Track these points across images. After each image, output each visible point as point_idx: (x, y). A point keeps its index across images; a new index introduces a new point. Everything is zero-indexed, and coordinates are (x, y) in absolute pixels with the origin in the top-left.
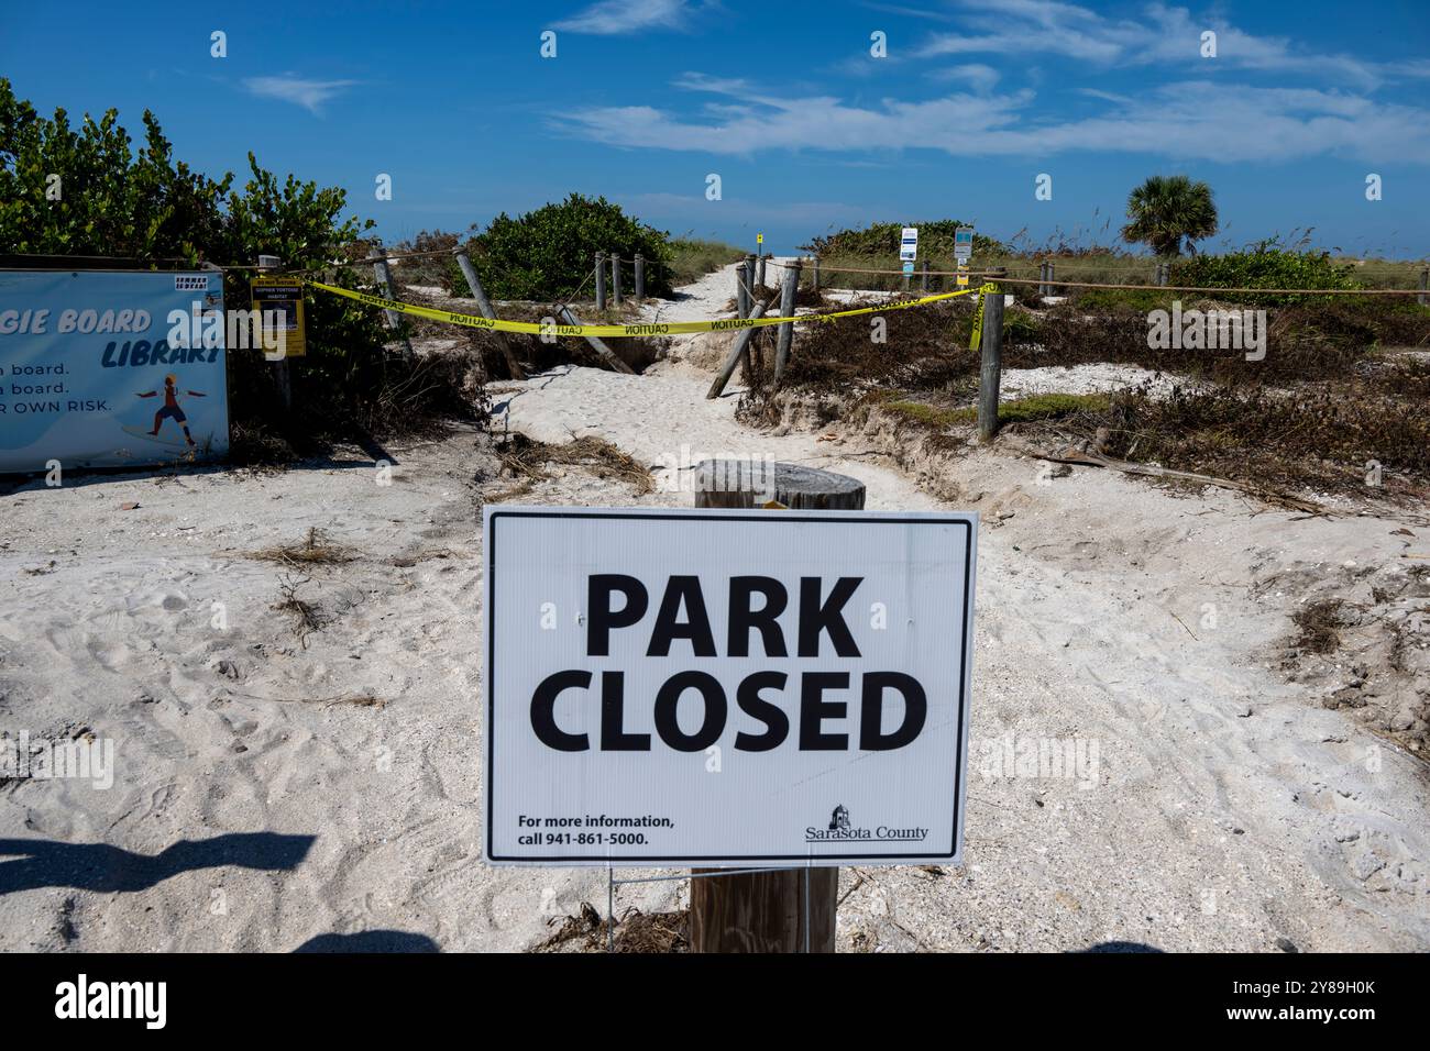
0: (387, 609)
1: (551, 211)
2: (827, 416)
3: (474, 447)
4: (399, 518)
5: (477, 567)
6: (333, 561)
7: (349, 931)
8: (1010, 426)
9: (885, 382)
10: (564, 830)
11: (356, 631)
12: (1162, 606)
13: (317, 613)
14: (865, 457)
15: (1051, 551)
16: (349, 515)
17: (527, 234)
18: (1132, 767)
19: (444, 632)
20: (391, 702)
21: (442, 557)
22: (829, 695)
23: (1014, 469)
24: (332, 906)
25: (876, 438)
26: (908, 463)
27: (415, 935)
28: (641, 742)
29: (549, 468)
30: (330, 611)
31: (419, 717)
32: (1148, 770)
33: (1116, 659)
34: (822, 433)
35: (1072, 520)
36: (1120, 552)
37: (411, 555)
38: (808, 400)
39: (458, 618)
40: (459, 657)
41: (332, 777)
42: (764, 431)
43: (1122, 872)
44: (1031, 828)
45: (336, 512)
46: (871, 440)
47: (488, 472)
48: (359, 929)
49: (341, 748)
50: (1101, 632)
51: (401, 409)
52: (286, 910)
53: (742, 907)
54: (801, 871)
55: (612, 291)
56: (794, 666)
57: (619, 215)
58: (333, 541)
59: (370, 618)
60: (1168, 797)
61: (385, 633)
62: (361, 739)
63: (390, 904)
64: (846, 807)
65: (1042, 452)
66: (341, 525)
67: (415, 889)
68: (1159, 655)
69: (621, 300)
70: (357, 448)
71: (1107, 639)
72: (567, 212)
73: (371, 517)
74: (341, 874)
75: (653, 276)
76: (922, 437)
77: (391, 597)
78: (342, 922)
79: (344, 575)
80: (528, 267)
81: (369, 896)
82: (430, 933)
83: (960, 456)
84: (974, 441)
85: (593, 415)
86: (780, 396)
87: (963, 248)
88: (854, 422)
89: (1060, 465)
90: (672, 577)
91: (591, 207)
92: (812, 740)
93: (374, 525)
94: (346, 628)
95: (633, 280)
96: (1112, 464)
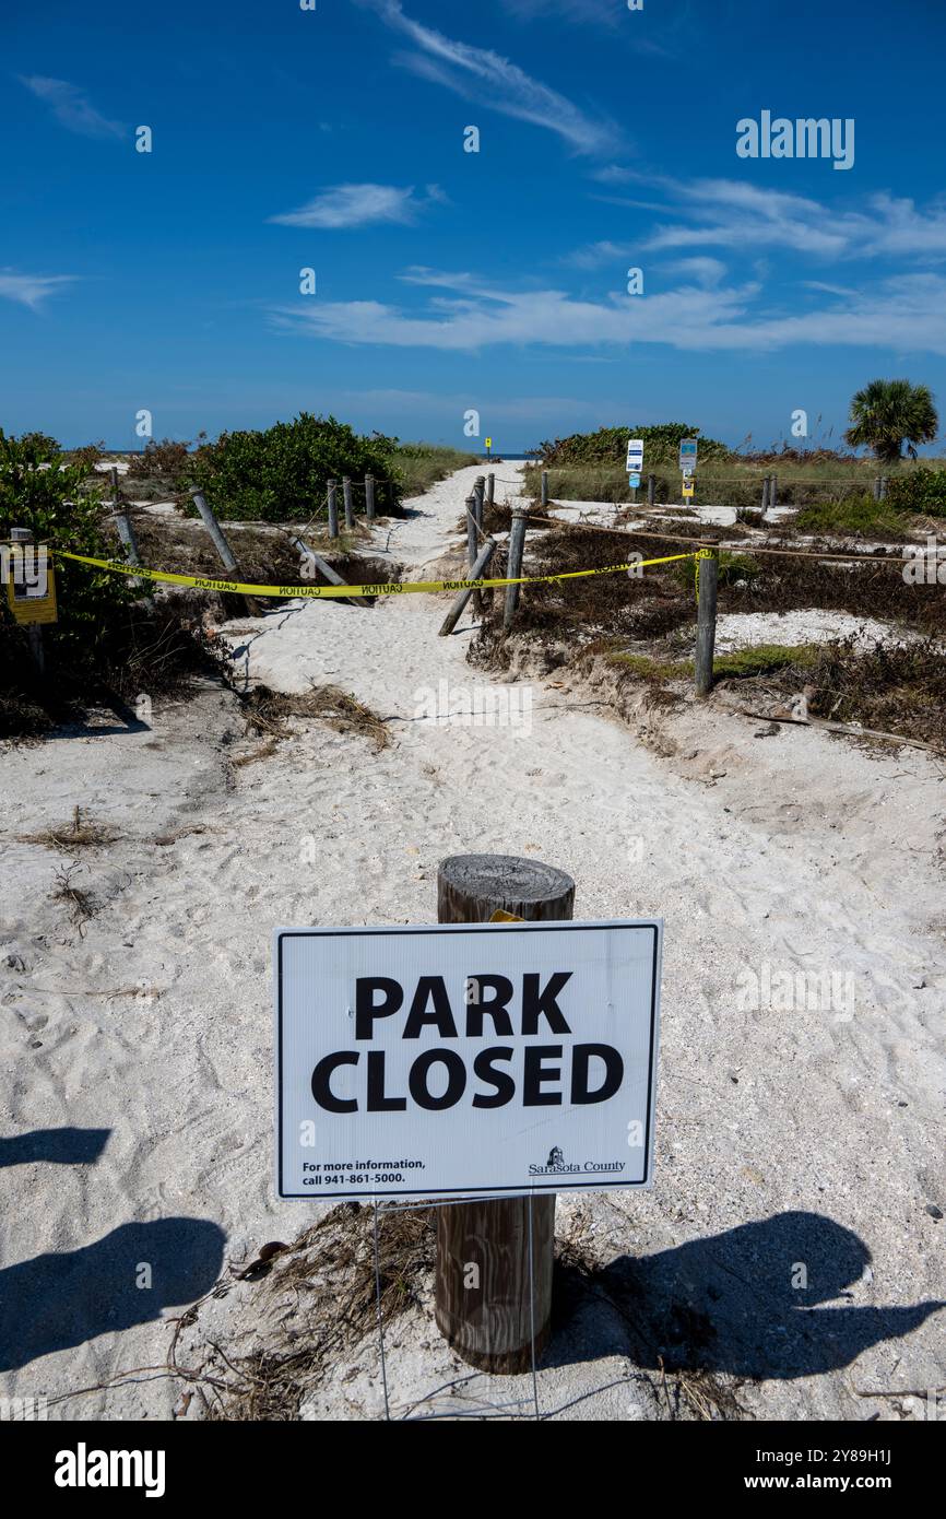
0: (152, 892)
1: (281, 430)
2: (553, 662)
3: (220, 707)
4: (156, 791)
5: (232, 843)
6: (100, 843)
7: (148, 1219)
8: (724, 683)
9: (608, 627)
10: (339, 1173)
11: (126, 917)
12: (855, 873)
13: (90, 900)
14: (590, 708)
15: (758, 813)
16: (109, 790)
17: (258, 454)
18: (816, 1042)
19: (206, 916)
20: (165, 993)
21: (198, 832)
22: (547, 1063)
23: (727, 726)
24: (131, 1196)
25: (600, 689)
26: (629, 715)
27: (204, 1221)
28: (399, 1104)
29: (291, 723)
30: (101, 897)
31: (191, 1007)
32: (830, 1045)
33: (810, 930)
34: (549, 680)
35: (779, 781)
36: (821, 815)
37: (172, 832)
38: (536, 647)
39: (218, 900)
40: (221, 943)
41: (120, 1071)
42: (495, 675)
43: (801, 1145)
44: (726, 1105)
45: (98, 788)
46: (595, 691)
47: (234, 732)
48: (156, 1217)
49: (125, 1042)
50: (799, 902)
51: (149, 671)
52: (93, 1199)
53: (479, 1220)
54: (525, 1198)
55: (343, 511)
56: (518, 1042)
57: (349, 435)
58: (97, 820)
59: (137, 902)
60: (845, 1071)
61: (153, 919)
62: (142, 1031)
63: (180, 1193)
64: (560, 1147)
65: (753, 710)
66: (104, 802)
67: (201, 1178)
68: (848, 925)
69: (353, 524)
70: (109, 712)
71: (804, 909)
72: (296, 431)
73: (129, 791)
74: (136, 1165)
75: (383, 495)
76: (643, 691)
77: (155, 879)
78: (140, 1211)
79: (111, 857)
80: (261, 488)
81: (161, 1185)
82: (216, 1220)
83: (678, 712)
84: (690, 697)
85: (330, 660)
86: (509, 642)
87: (688, 460)
88: (580, 669)
89: (768, 724)
90: (422, 978)
91: (321, 426)
92: (533, 1098)
93: (134, 800)
94: (117, 914)
95: (364, 499)
96: (816, 722)
